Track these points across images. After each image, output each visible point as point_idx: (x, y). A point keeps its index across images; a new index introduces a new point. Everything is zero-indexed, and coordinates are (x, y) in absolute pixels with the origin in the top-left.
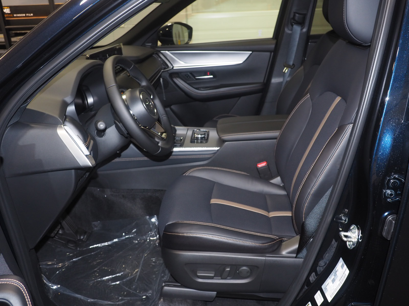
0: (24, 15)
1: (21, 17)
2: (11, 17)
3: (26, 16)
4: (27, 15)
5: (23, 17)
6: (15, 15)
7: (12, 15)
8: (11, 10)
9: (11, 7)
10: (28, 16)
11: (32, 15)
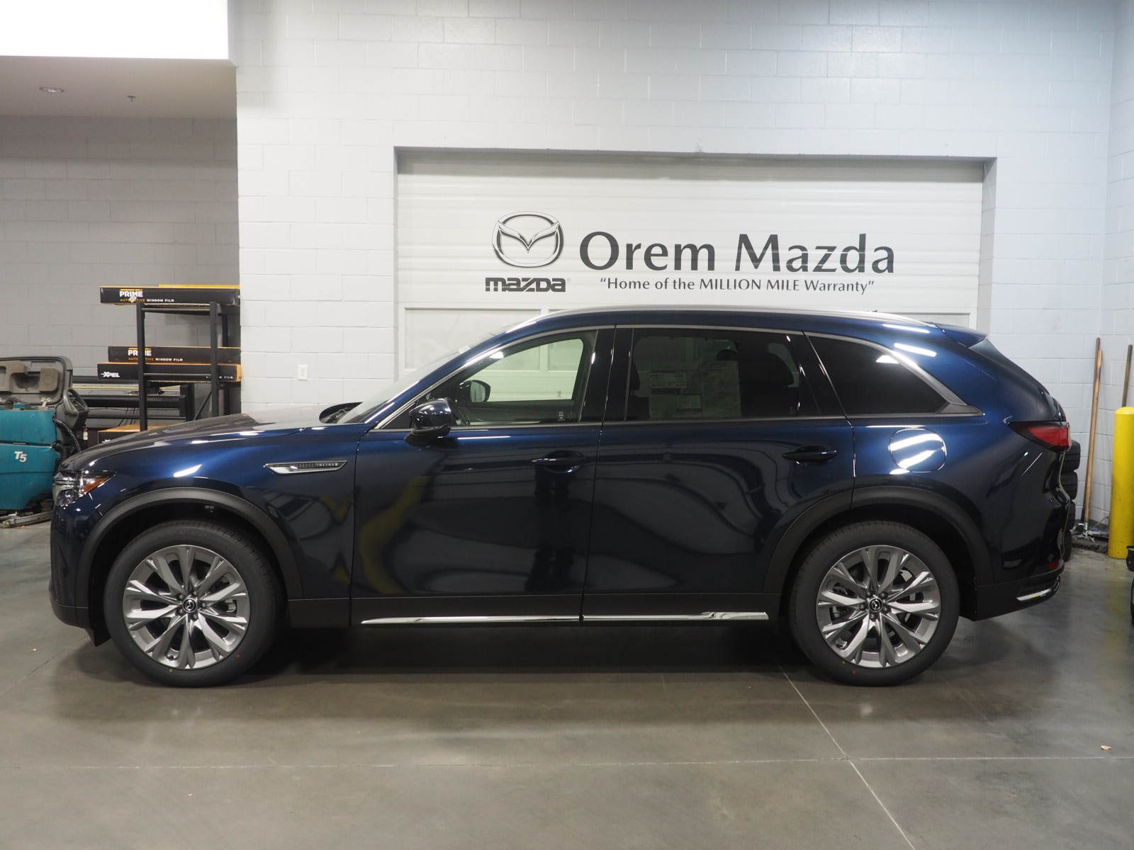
0: (170, 360)
1: (166, 362)
2: (151, 362)
3: (172, 361)
4: (174, 359)
5: (169, 362)
6: (157, 359)
7: (152, 359)
8: (152, 353)
9: (153, 349)
10: (176, 362)
11: (181, 360)
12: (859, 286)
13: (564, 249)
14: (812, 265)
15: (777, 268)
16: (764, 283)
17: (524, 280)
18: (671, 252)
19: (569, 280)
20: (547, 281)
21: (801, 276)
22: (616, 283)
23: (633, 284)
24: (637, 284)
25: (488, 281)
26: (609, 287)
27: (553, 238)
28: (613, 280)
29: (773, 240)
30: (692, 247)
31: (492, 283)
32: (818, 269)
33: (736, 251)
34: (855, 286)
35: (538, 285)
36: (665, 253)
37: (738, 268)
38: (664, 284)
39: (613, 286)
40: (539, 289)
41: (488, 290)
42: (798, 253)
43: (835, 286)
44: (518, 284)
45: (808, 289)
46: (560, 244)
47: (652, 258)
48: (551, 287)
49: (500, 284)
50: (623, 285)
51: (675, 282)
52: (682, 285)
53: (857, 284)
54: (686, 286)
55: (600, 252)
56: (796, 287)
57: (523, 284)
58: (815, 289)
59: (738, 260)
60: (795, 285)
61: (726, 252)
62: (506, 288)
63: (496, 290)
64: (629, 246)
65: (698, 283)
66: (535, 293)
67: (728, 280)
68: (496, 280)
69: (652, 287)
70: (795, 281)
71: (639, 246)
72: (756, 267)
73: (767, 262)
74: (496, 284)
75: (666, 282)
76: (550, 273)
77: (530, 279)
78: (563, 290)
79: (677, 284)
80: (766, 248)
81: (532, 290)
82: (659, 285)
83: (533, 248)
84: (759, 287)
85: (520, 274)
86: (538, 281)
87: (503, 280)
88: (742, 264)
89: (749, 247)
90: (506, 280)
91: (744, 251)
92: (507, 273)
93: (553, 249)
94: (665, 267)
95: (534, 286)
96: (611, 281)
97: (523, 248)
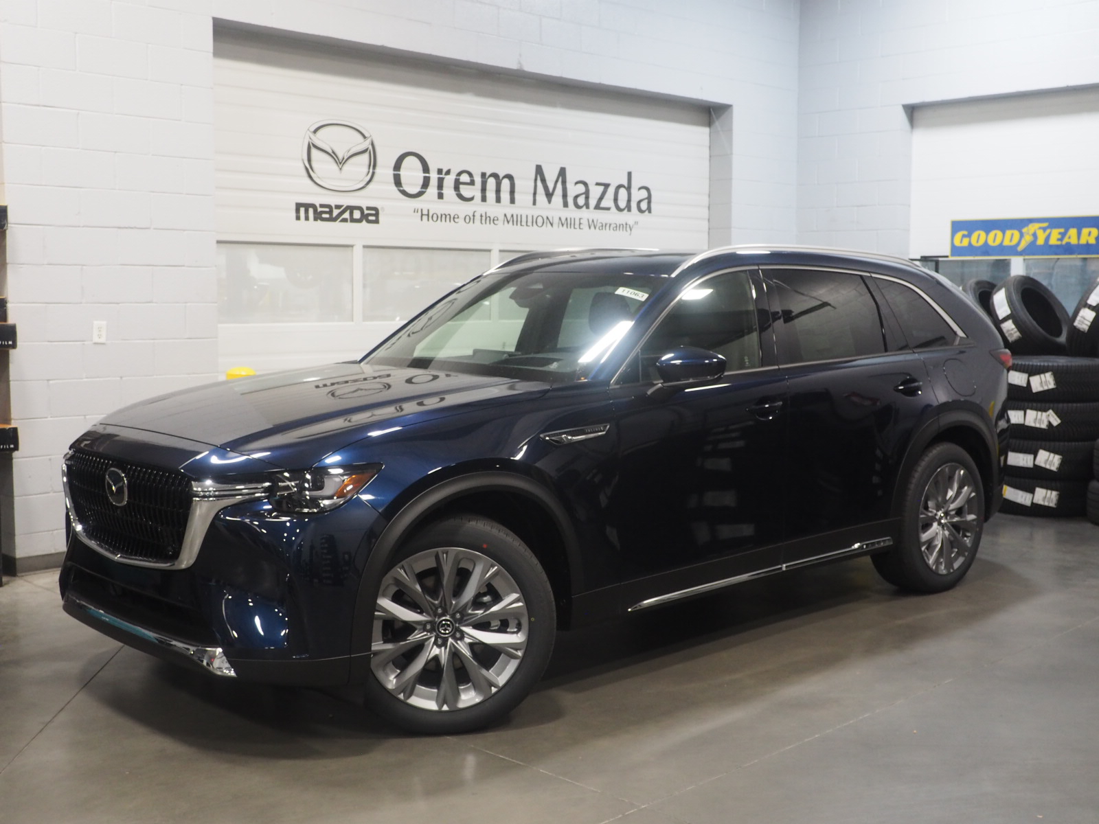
12: (628, 226)
13: (378, 170)
14: (593, 202)
15: (566, 205)
16: (556, 221)
17: (338, 207)
18: (478, 180)
19: (382, 208)
20: (360, 208)
21: (585, 214)
22: (428, 215)
23: (444, 216)
24: (448, 217)
25: (298, 206)
26: (422, 220)
27: (365, 157)
28: (425, 212)
29: (562, 172)
30: (495, 176)
31: (302, 210)
32: (597, 207)
33: (533, 184)
34: (625, 226)
35: (351, 214)
36: (472, 183)
37: (534, 203)
38: (472, 217)
39: (425, 218)
40: (353, 220)
41: (298, 218)
42: (581, 188)
43: (610, 225)
44: (331, 212)
45: (590, 228)
46: (373, 164)
47: (461, 186)
48: (364, 217)
49: (311, 211)
50: (435, 218)
51: (481, 216)
52: (488, 219)
53: (626, 224)
54: (492, 221)
55: (412, 175)
56: (582, 226)
57: (336, 212)
58: (595, 228)
59: (535, 194)
60: (580, 224)
61: (525, 184)
62: (318, 217)
63: (307, 218)
64: (440, 171)
65: (501, 218)
66: (349, 224)
67: (527, 216)
68: (307, 206)
69: (461, 221)
70: (580, 219)
71: (448, 172)
72: (550, 202)
73: (557, 198)
74: (307, 212)
75: (474, 216)
76: (362, 200)
77: (342, 206)
78: (377, 221)
79: (484, 218)
80: (557, 181)
81: (345, 220)
82: (467, 220)
83: (346, 167)
84: (552, 225)
85: (333, 200)
86: (351, 209)
87: (313, 206)
88: (538, 197)
89: (543, 181)
90: (318, 206)
91: (539, 183)
92: (318, 198)
93: (366, 170)
94: (472, 199)
95: (347, 215)
96: (424, 213)
97: (334, 167)
